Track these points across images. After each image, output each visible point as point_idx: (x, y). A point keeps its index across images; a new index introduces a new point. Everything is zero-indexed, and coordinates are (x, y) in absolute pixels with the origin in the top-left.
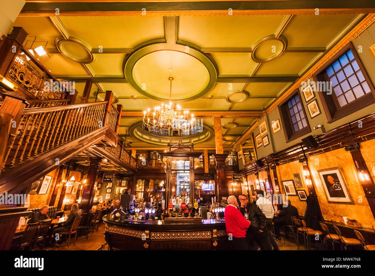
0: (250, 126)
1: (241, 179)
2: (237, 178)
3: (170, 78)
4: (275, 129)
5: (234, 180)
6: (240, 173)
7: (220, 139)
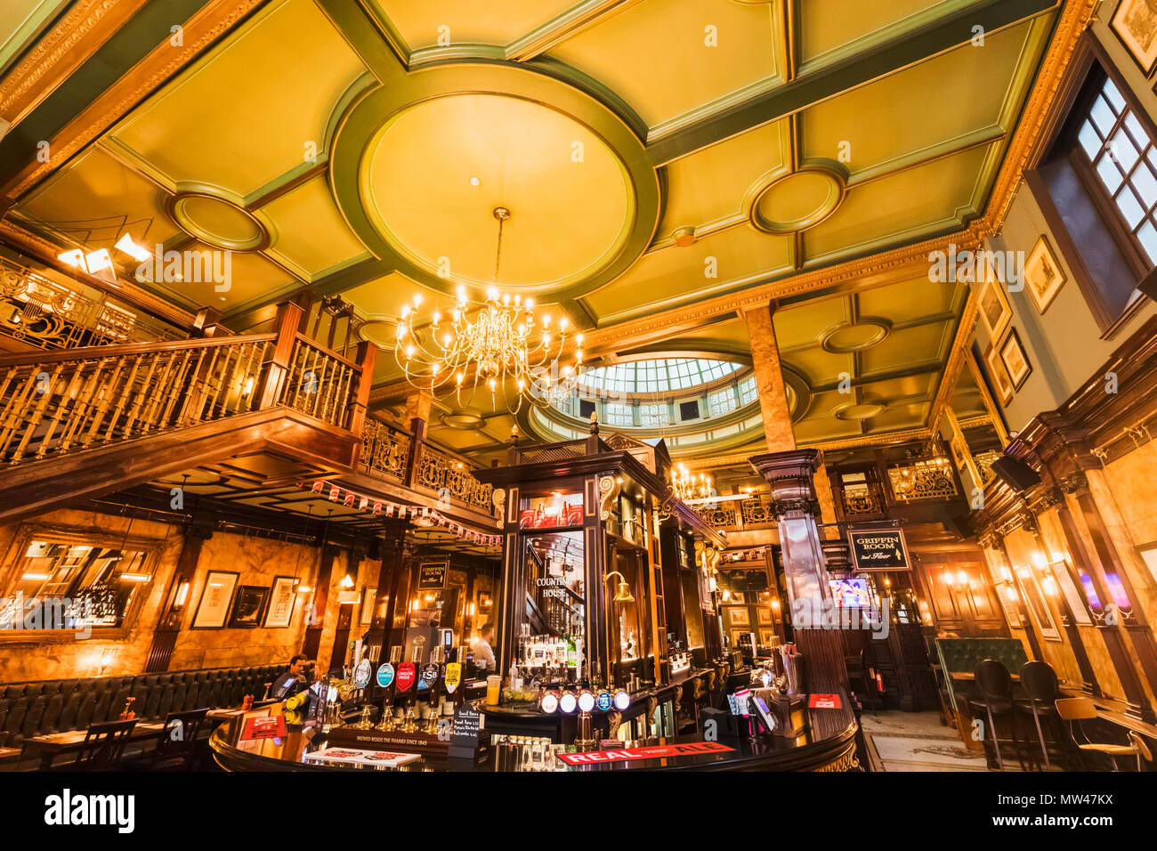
0: (953, 317)
1: (898, 553)
2: (878, 551)
3: (499, 210)
4: (1042, 291)
5: (864, 557)
6: (889, 525)
7: (773, 394)
